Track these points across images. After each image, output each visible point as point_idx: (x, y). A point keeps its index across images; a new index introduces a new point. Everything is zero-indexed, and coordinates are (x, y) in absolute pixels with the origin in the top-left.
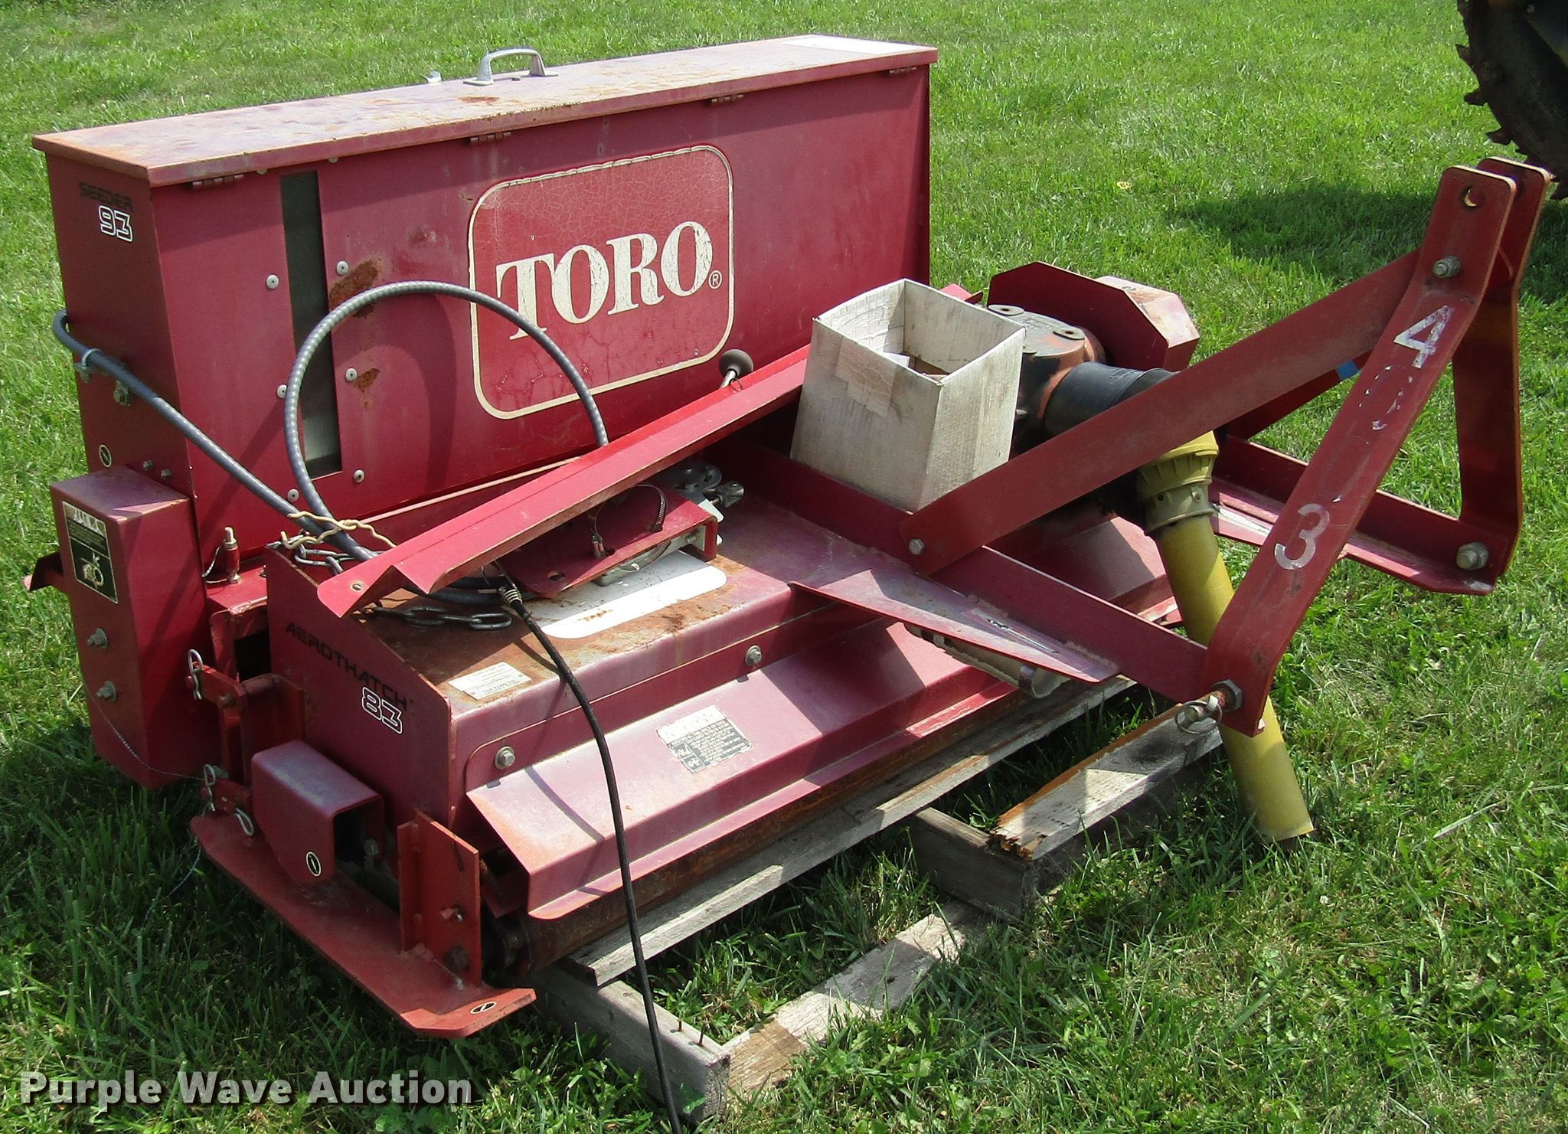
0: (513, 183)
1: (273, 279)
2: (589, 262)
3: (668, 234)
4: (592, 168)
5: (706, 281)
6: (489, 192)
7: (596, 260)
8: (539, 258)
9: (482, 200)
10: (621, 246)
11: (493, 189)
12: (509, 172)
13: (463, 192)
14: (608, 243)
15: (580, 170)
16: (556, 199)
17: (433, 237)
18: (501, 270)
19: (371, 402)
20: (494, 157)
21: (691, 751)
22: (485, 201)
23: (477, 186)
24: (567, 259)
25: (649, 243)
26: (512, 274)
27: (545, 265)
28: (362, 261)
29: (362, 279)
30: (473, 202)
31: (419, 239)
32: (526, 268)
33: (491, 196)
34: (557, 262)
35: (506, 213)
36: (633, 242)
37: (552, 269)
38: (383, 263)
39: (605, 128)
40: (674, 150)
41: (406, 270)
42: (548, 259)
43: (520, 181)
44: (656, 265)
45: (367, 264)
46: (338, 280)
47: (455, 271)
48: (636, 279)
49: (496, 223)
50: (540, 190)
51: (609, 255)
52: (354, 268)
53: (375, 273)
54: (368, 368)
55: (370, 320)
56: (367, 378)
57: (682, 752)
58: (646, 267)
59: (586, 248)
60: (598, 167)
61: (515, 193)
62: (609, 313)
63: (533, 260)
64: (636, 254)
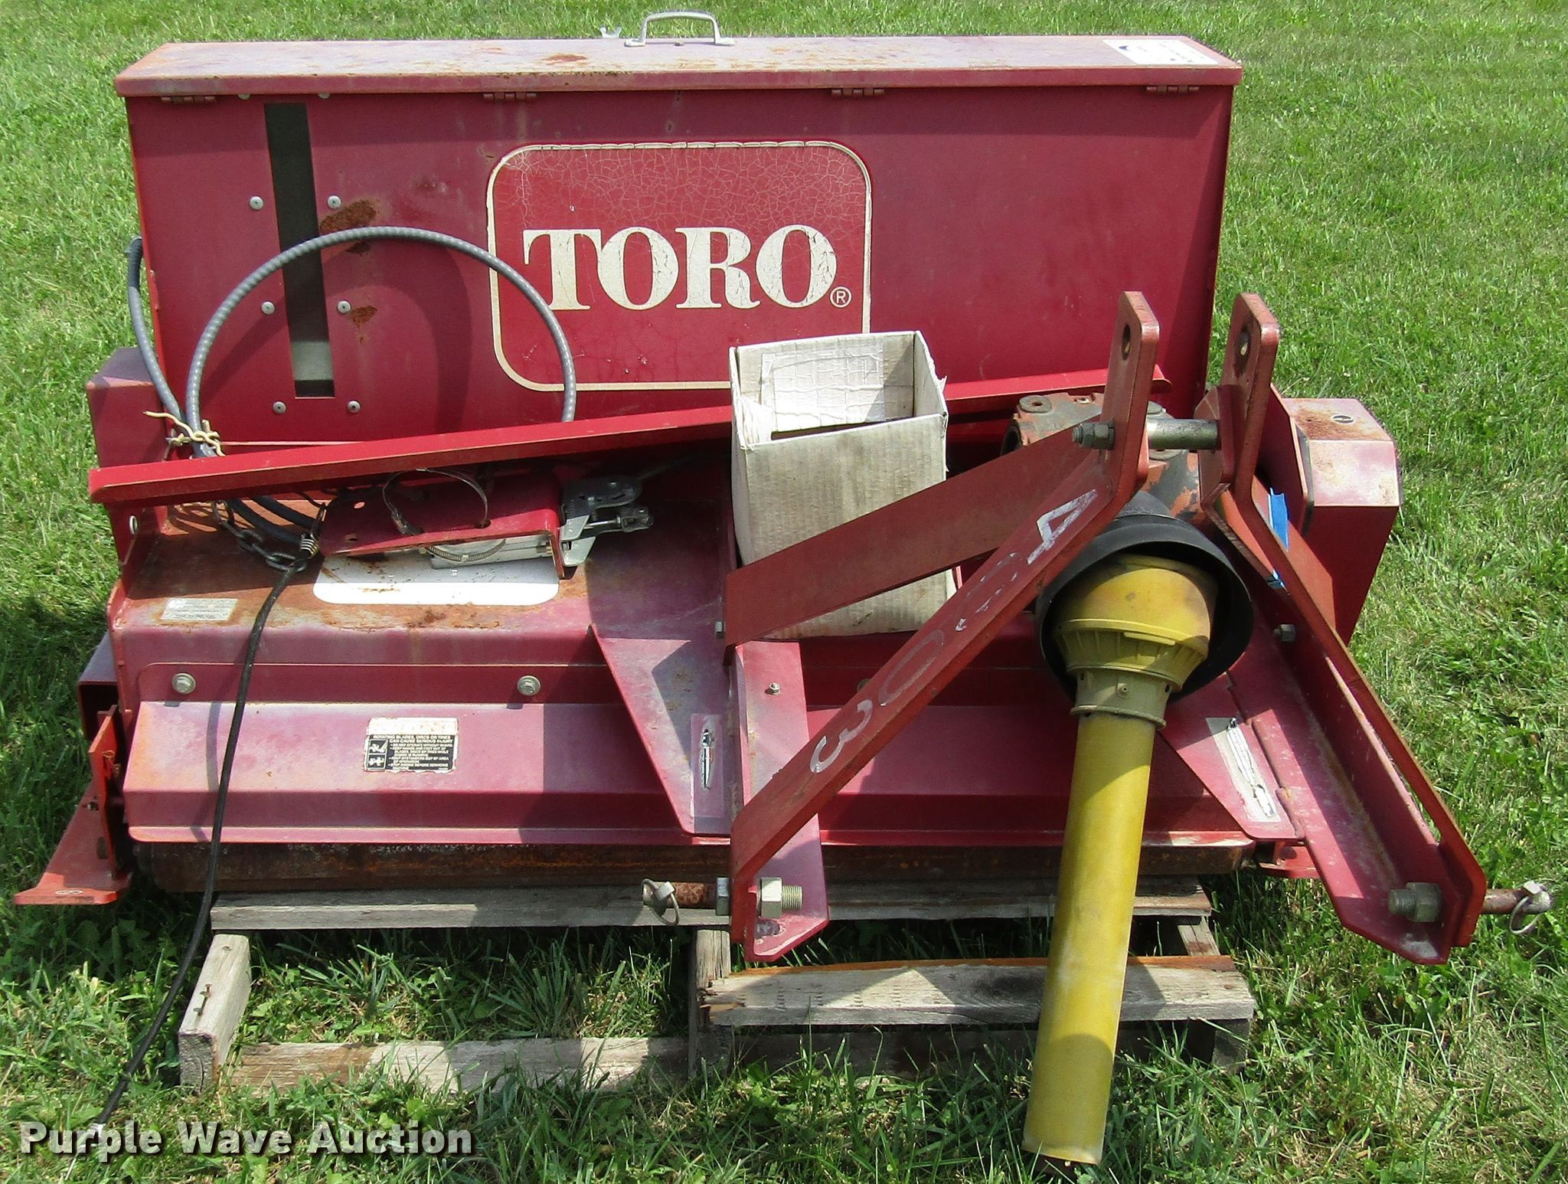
0: (547, 147)
1: (256, 200)
2: (650, 247)
3: (768, 234)
4: (657, 146)
5: (827, 296)
6: (516, 152)
7: (661, 248)
8: (582, 232)
9: (504, 160)
10: (698, 239)
11: (521, 151)
12: (534, 137)
13: (481, 149)
14: (678, 230)
15: (640, 146)
16: (606, 172)
17: (444, 189)
18: (529, 236)
19: (367, 338)
20: (522, 118)
22: (509, 161)
23: (499, 144)
24: (620, 239)
25: (738, 244)
26: (542, 247)
27: (588, 241)
28: (358, 199)
29: (357, 216)
30: (494, 160)
31: (425, 187)
32: (562, 243)
33: (518, 156)
34: (605, 239)
35: (535, 178)
36: (713, 235)
37: (598, 246)
38: (381, 204)
39: (677, 104)
40: (779, 141)
41: (411, 217)
42: (595, 235)
43: (556, 147)
44: (748, 265)
45: (364, 203)
46: (329, 213)
47: (471, 227)
48: (718, 280)
49: (523, 185)
50: (584, 160)
51: (680, 246)
52: (348, 204)
53: (372, 214)
54: (363, 303)
55: (366, 258)
56: (362, 314)
57: (375, 748)
58: (734, 266)
59: (647, 232)
60: (665, 145)
61: (550, 159)
62: (679, 306)
63: (573, 232)
64: (719, 249)
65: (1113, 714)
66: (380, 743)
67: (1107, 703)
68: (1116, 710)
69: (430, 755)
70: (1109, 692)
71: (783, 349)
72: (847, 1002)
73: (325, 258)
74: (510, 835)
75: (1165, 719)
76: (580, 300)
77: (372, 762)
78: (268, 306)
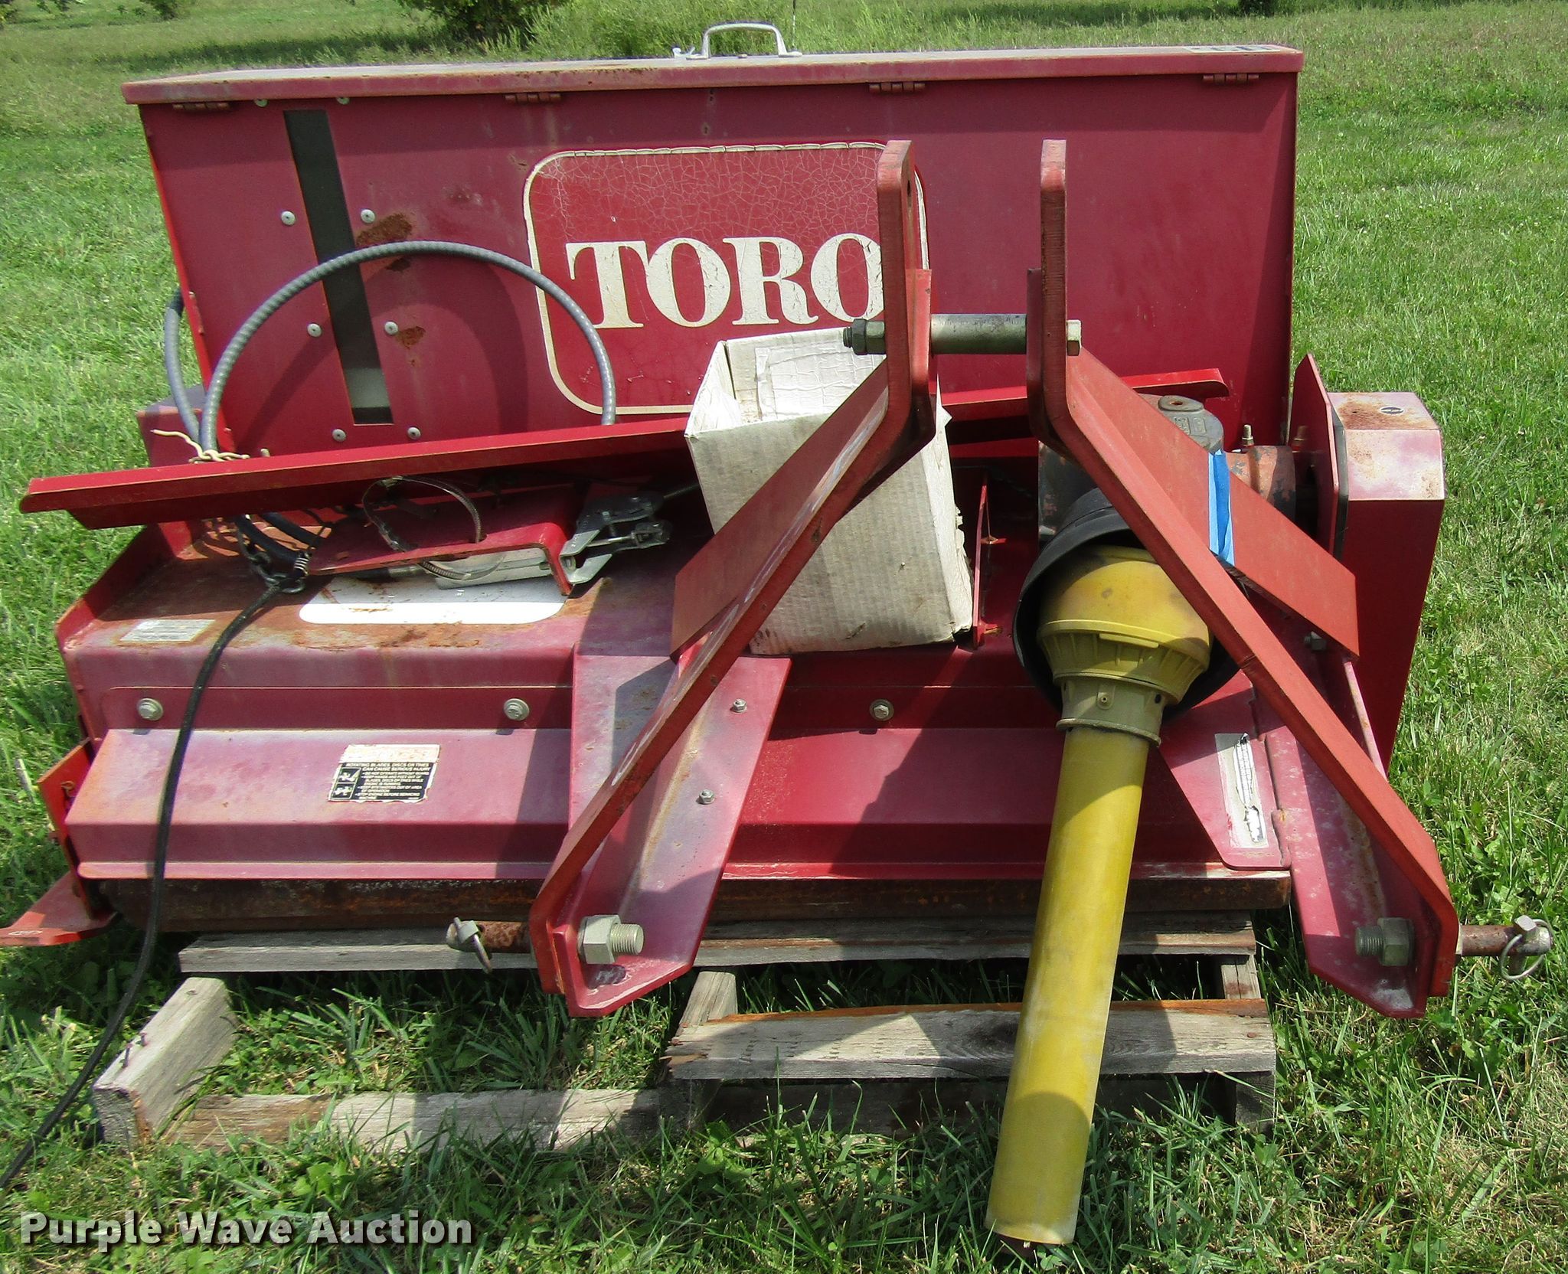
0: (580, 153)
1: (288, 216)
2: (698, 259)
3: (819, 244)
4: (694, 150)
6: (549, 160)
7: (709, 259)
8: (626, 244)
9: (538, 168)
10: (748, 249)
11: (553, 158)
12: (566, 143)
13: (512, 156)
14: (725, 240)
15: (677, 151)
16: (644, 179)
17: (478, 200)
19: (418, 360)
20: (551, 123)
21: (357, 779)
22: (542, 169)
23: (531, 151)
24: (666, 251)
25: (790, 255)
26: (587, 260)
27: (633, 253)
28: (392, 213)
29: (393, 229)
30: (528, 168)
31: (459, 199)
32: (607, 256)
33: (550, 164)
34: (650, 252)
35: (572, 188)
36: (763, 245)
37: (644, 258)
38: (415, 216)
39: (711, 104)
40: (821, 143)
41: (446, 230)
42: (640, 247)
43: (589, 153)
44: (802, 277)
45: (398, 216)
46: (365, 228)
47: (511, 240)
48: (772, 294)
49: (560, 195)
50: (619, 166)
51: (728, 256)
52: (383, 218)
53: (408, 228)
54: (411, 324)
55: (407, 276)
56: (410, 335)
57: (345, 777)
58: (787, 278)
59: (694, 243)
60: (703, 150)
61: (585, 166)
62: (735, 323)
63: (617, 245)
64: (770, 260)
65: (1093, 727)
66: (351, 771)
67: (1088, 714)
68: (1095, 722)
69: (403, 784)
70: (1088, 703)
71: (778, 343)
72: (820, 1054)
73: (366, 274)
74: (484, 870)
75: (1160, 735)
76: (633, 317)
77: (338, 792)
78: (314, 328)
